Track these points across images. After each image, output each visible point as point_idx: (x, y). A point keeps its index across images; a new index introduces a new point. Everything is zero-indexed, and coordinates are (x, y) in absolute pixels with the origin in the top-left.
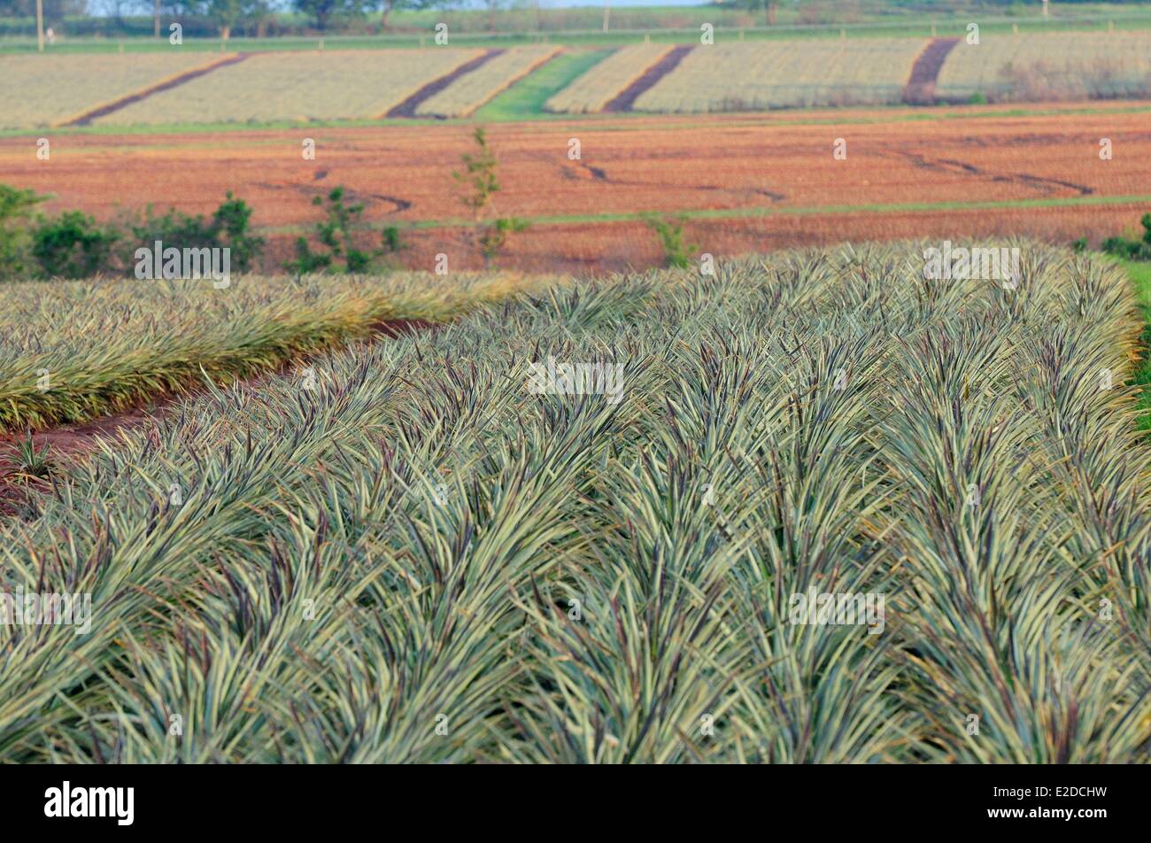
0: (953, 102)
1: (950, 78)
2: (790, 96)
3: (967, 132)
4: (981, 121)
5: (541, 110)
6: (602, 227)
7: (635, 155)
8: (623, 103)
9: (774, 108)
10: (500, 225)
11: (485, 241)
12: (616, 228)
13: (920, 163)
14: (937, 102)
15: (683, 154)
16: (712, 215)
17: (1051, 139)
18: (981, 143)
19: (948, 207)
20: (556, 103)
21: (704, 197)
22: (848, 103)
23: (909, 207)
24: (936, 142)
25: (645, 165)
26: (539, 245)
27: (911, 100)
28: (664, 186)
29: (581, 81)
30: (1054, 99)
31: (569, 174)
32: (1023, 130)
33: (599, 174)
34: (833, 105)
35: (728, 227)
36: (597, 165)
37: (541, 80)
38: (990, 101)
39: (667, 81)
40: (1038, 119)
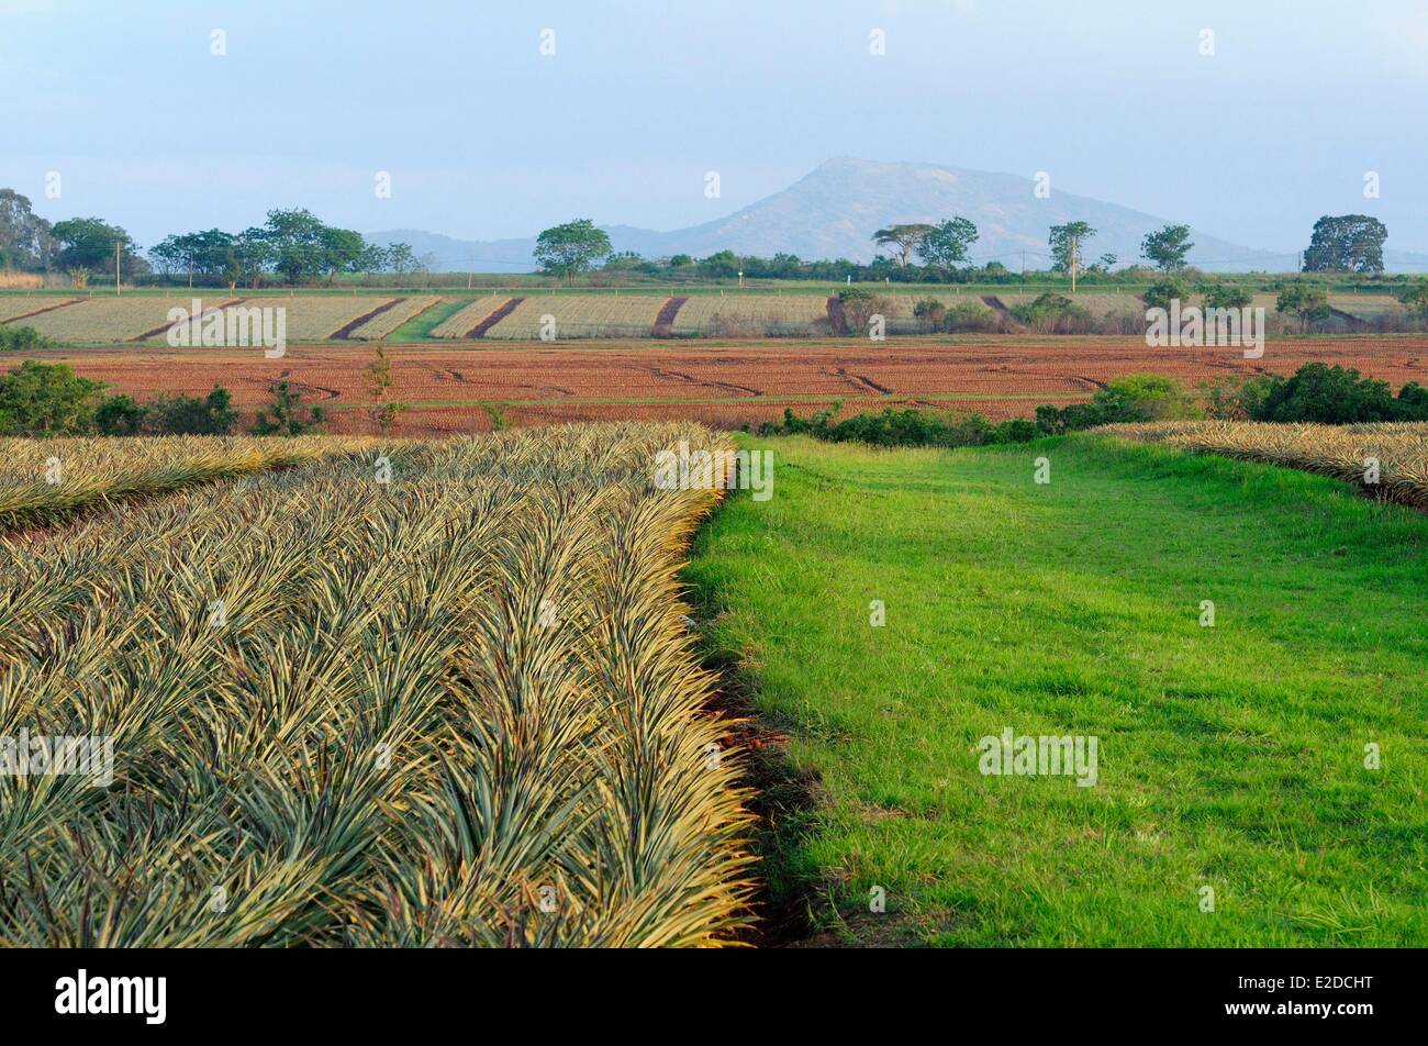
0: (682, 336)
1: (681, 322)
2: (582, 331)
3: (688, 355)
4: (698, 349)
5: (426, 335)
6: (458, 410)
7: (482, 365)
8: (478, 333)
9: (571, 338)
10: (391, 408)
11: (382, 417)
12: (467, 410)
13: (657, 374)
14: (672, 336)
15: (513, 365)
16: (527, 403)
17: (739, 361)
18: (695, 362)
19: (673, 401)
20: (436, 332)
21: (522, 391)
22: (617, 336)
23: (649, 400)
24: (669, 361)
25: (488, 371)
26: (415, 420)
27: (657, 335)
28: (499, 385)
29: (453, 318)
30: (744, 336)
31: (439, 376)
32: (722, 355)
33: (458, 376)
34: (608, 337)
35: (536, 411)
36: (458, 371)
37: (428, 316)
38: (705, 337)
39: (506, 319)
40: (732, 349)
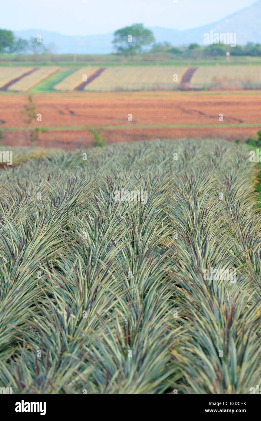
0: (196, 90)
1: (194, 81)
2: (139, 86)
3: (200, 100)
4: (205, 97)
5: (52, 89)
6: (72, 132)
7: (85, 106)
8: (81, 88)
9: (133, 91)
10: (37, 130)
11: (31, 135)
12: (78, 132)
13: (184, 111)
14: (190, 89)
15: (102, 106)
16: (111, 128)
17: (229, 103)
18: (205, 104)
19: (193, 126)
20: (58, 87)
21: (108, 121)
22: (159, 89)
23: (180, 126)
24: (189, 103)
25: (88, 110)
26: (51, 137)
27: (181, 89)
28: (95, 117)
29: (67, 79)
30: (230, 89)
31: (61, 113)
32: (219, 100)
33: (72, 113)
34: (154, 90)
35: (117, 132)
36: (72, 109)
37: (53, 78)
38: (209, 89)
39: (96, 81)
40: (225, 96)
